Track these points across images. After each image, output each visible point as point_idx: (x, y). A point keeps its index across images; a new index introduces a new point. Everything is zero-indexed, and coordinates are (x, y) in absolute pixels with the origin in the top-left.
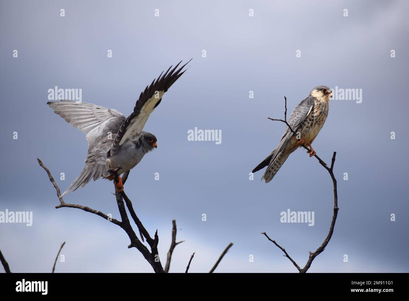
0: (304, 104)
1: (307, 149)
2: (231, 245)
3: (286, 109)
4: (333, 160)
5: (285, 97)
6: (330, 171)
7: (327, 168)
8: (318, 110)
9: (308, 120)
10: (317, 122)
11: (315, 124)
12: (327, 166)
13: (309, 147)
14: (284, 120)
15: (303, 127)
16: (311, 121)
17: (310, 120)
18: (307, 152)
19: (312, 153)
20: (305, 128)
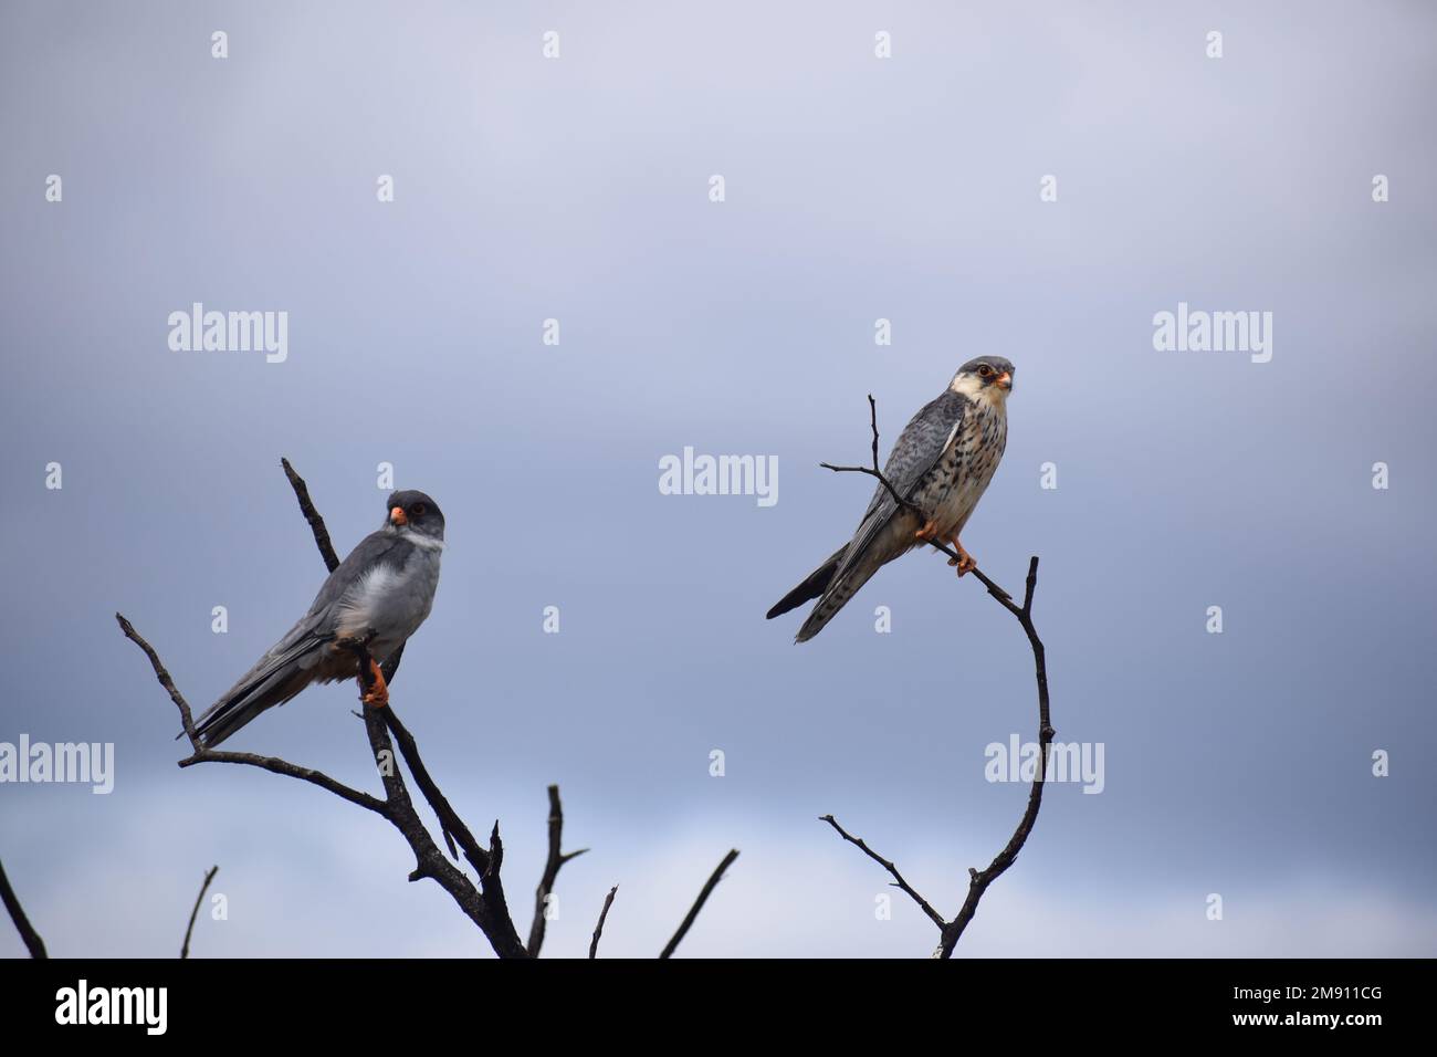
0: (934, 417)
1: (948, 551)
2: (732, 856)
3: (876, 435)
4: (1031, 581)
5: (870, 397)
6: (1024, 616)
7: (1013, 609)
8: (977, 434)
9: (945, 465)
10: (971, 470)
11: (967, 476)
12: (1012, 601)
13: (951, 546)
14: (873, 468)
15: (928, 487)
16: (955, 468)
17: (951, 465)
18: (950, 563)
19: (962, 563)
20: (935, 486)
